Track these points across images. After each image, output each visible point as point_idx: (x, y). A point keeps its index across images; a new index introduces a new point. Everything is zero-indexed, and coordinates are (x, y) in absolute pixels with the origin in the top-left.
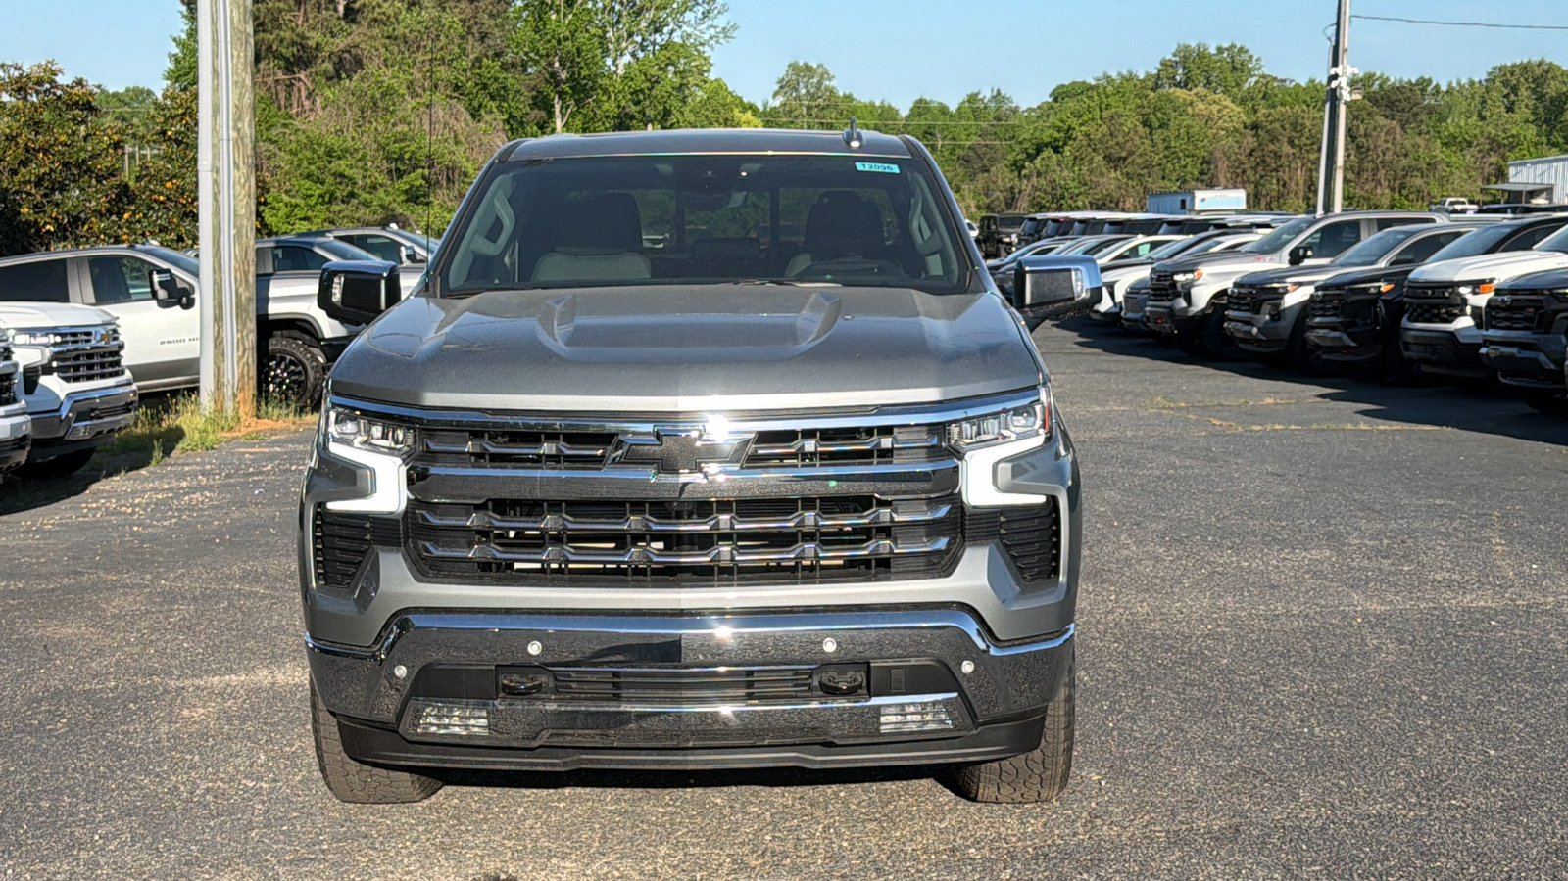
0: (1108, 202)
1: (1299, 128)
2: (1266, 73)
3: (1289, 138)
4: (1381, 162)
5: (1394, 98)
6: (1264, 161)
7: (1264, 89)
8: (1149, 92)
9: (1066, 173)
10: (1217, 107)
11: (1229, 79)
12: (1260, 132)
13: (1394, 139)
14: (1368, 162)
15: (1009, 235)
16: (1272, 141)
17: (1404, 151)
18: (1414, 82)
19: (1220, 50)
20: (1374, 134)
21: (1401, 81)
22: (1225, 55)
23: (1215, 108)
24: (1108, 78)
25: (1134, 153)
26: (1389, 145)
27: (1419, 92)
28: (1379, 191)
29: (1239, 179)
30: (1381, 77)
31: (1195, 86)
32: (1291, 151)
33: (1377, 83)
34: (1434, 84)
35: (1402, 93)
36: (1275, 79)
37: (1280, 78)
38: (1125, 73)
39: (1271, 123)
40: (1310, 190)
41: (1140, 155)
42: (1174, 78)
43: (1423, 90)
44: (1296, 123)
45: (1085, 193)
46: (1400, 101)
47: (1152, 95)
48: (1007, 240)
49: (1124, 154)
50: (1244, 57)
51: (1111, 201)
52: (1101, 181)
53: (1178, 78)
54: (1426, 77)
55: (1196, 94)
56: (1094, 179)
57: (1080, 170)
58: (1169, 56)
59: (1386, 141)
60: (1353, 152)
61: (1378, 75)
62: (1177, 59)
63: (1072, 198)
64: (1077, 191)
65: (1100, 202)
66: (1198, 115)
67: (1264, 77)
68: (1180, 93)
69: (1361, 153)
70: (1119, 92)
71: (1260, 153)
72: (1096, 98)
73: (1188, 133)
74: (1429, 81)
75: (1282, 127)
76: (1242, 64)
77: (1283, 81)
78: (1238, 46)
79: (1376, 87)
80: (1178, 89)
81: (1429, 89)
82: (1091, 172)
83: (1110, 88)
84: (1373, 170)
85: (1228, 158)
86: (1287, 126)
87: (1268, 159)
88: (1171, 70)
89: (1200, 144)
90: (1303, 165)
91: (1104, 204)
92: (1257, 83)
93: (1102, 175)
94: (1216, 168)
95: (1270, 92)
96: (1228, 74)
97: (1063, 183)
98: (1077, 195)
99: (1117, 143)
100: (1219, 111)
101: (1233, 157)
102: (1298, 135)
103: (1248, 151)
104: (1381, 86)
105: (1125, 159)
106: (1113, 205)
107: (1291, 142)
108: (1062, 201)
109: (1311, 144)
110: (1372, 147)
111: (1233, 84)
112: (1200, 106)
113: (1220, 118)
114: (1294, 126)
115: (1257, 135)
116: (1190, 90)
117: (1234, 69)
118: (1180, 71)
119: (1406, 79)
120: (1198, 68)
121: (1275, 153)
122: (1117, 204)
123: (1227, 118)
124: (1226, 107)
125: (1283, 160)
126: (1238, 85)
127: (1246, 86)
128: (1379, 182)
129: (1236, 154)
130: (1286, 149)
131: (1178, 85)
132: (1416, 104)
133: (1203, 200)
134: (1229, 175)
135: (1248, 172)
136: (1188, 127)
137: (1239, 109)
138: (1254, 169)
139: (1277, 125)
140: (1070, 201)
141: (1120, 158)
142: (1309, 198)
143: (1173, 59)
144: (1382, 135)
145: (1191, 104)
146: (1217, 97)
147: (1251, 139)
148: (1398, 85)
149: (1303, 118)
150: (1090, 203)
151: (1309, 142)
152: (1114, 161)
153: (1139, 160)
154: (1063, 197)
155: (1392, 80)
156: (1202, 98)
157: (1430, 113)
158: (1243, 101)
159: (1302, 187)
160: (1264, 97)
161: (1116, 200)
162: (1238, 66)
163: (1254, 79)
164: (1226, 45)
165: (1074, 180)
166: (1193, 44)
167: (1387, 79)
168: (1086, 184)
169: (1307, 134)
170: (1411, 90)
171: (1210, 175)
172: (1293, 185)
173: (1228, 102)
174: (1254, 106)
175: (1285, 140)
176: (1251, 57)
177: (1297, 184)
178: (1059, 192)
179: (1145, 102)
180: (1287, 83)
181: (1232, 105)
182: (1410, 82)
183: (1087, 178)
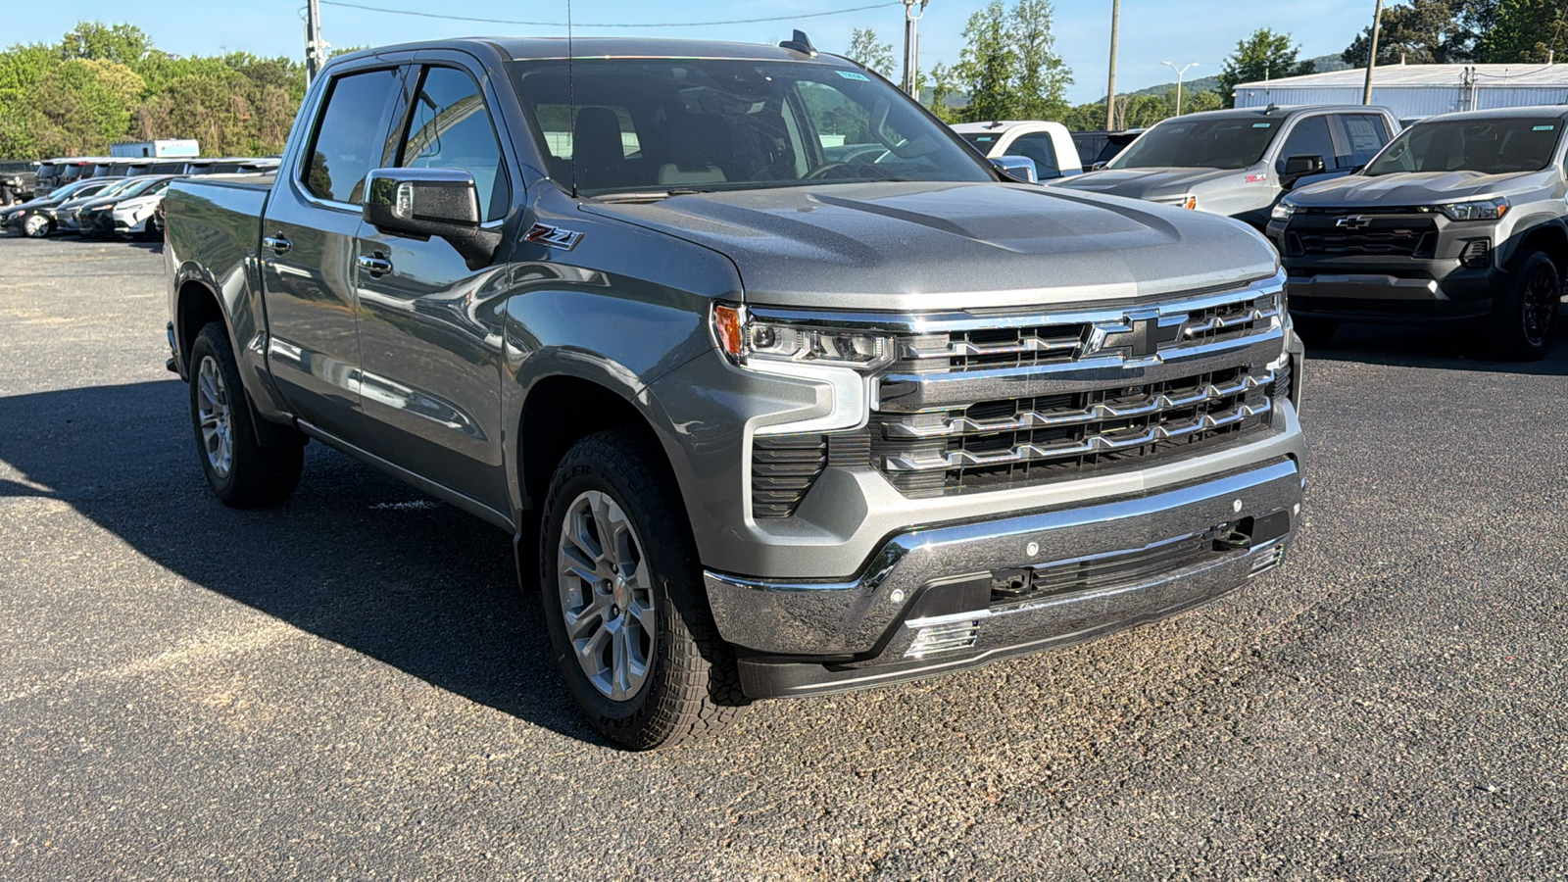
0: (56, 152)
1: (208, 93)
2: (157, 49)
3: (202, 101)
4: (277, 121)
5: (263, 72)
6: (183, 118)
7: (157, 61)
8: (60, 61)
9: (13, 127)
10: (121, 75)
11: (128, 53)
12: (175, 95)
13: (284, 103)
14: (267, 120)
15: (12, 178)
16: (188, 102)
17: (293, 113)
18: (276, 60)
19: (116, 28)
20: (268, 99)
21: (266, 59)
22: (121, 32)
23: (119, 76)
24: (21, 49)
25: (71, 111)
26: (281, 107)
27: (280, 68)
28: (277, 143)
29: (163, 133)
30: (249, 55)
31: (99, 57)
32: (204, 111)
33: (247, 60)
34: (291, 63)
35: (268, 68)
36: (165, 54)
37: (168, 53)
38: (36, 44)
39: (184, 88)
40: (223, 141)
41: (76, 113)
42: (78, 50)
43: (284, 67)
44: (206, 88)
45: (33, 143)
46: (267, 74)
47: (63, 63)
48: (11, 183)
49: (62, 111)
50: (137, 35)
51: (59, 151)
52: (47, 133)
53: (82, 50)
54: (285, 57)
55: (100, 64)
56: (40, 132)
57: (26, 125)
58: (72, 32)
59: (278, 105)
60: (253, 113)
61: (247, 54)
62: (79, 34)
63: (21, 148)
64: (26, 143)
65: (48, 152)
66: (104, 81)
67: (155, 51)
68: (85, 61)
69: (261, 114)
70: (33, 60)
71: (179, 112)
72: (12, 64)
73: (99, 95)
74: (288, 60)
75: (195, 92)
76: (136, 40)
77: (171, 56)
78: (131, 26)
79: (246, 63)
80: (84, 59)
81: (288, 66)
82: (36, 126)
83: (23, 57)
84: (271, 127)
85: (153, 116)
86: (198, 91)
87: (187, 118)
88: (75, 43)
89: (111, 105)
90: (215, 123)
91: (52, 153)
92: (150, 56)
93: (46, 128)
94: (144, 124)
95: (160, 65)
96: (127, 49)
97: (12, 135)
98: (27, 146)
99: (55, 102)
100: (123, 78)
101: (156, 115)
102: (209, 98)
103: (168, 110)
104: (250, 62)
105: (63, 115)
106: (60, 154)
107: (203, 103)
108: (13, 151)
109: (220, 106)
110: (268, 109)
111: (131, 57)
112: (105, 74)
113: (124, 84)
114: (204, 90)
115: (173, 97)
116: (94, 60)
117: (130, 44)
118: (83, 44)
119: (269, 58)
120: (99, 42)
121: (192, 112)
122: (64, 153)
123: (129, 84)
124: (128, 75)
125: (198, 118)
126: (135, 57)
127: (141, 59)
128: (276, 136)
129: (159, 113)
130: (200, 109)
131: (82, 56)
132: (279, 77)
133: (163, 149)
134: (155, 130)
135: (171, 127)
136: (98, 91)
137: (138, 77)
138: (176, 125)
139: (190, 90)
140: (20, 151)
141: (59, 115)
142: (223, 149)
143: (76, 34)
144: (274, 99)
145: (98, 71)
146: (119, 66)
147: (170, 101)
148: (263, 62)
149: (211, 85)
150: (39, 152)
151: (218, 104)
152: (55, 117)
153: (77, 117)
154: (13, 147)
155: (258, 59)
156: (107, 68)
157: (291, 84)
158: (141, 71)
159: (216, 139)
160: (158, 68)
161: (62, 150)
162: (133, 42)
163: (148, 54)
164: (120, 25)
165: (21, 133)
166: (92, 23)
167: (255, 58)
168: (33, 137)
169: (215, 97)
170: (275, 66)
171: (139, 130)
172: (208, 138)
173: (129, 71)
174: (150, 75)
175: (199, 102)
176: (143, 35)
177: (213, 138)
178: (10, 144)
179: (57, 69)
180: (175, 58)
181: (132, 74)
182: (273, 61)
183: (33, 131)
